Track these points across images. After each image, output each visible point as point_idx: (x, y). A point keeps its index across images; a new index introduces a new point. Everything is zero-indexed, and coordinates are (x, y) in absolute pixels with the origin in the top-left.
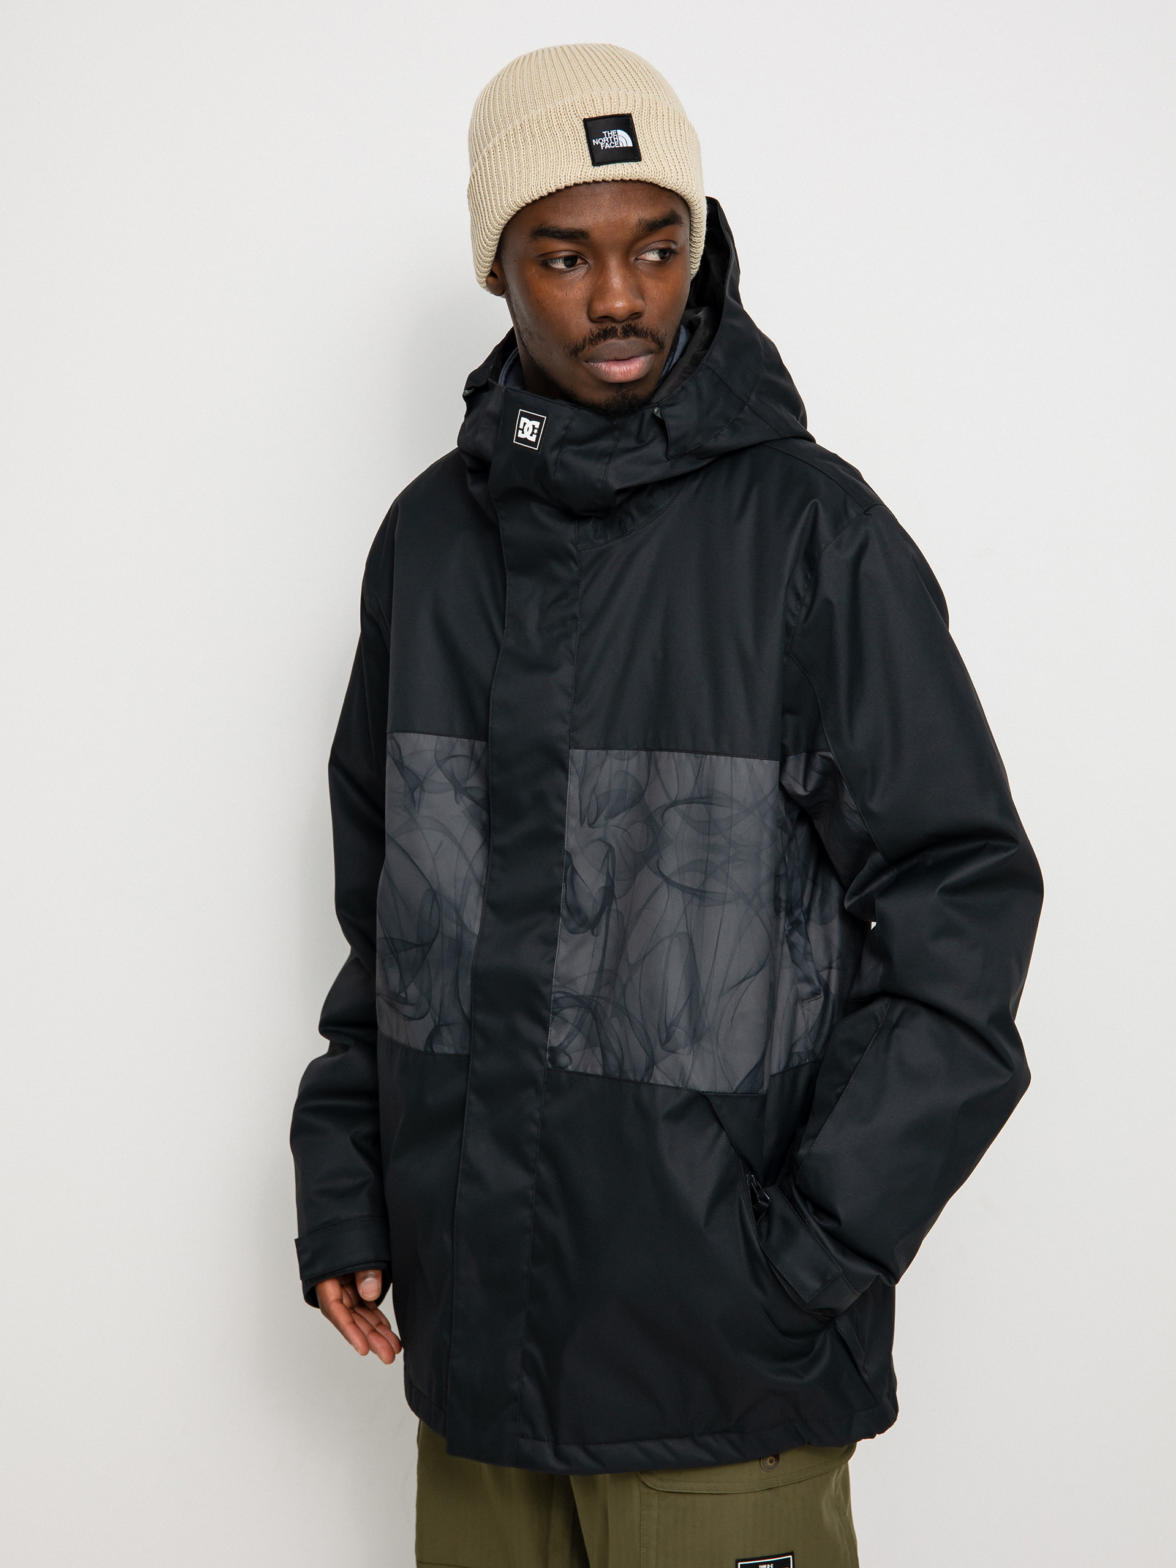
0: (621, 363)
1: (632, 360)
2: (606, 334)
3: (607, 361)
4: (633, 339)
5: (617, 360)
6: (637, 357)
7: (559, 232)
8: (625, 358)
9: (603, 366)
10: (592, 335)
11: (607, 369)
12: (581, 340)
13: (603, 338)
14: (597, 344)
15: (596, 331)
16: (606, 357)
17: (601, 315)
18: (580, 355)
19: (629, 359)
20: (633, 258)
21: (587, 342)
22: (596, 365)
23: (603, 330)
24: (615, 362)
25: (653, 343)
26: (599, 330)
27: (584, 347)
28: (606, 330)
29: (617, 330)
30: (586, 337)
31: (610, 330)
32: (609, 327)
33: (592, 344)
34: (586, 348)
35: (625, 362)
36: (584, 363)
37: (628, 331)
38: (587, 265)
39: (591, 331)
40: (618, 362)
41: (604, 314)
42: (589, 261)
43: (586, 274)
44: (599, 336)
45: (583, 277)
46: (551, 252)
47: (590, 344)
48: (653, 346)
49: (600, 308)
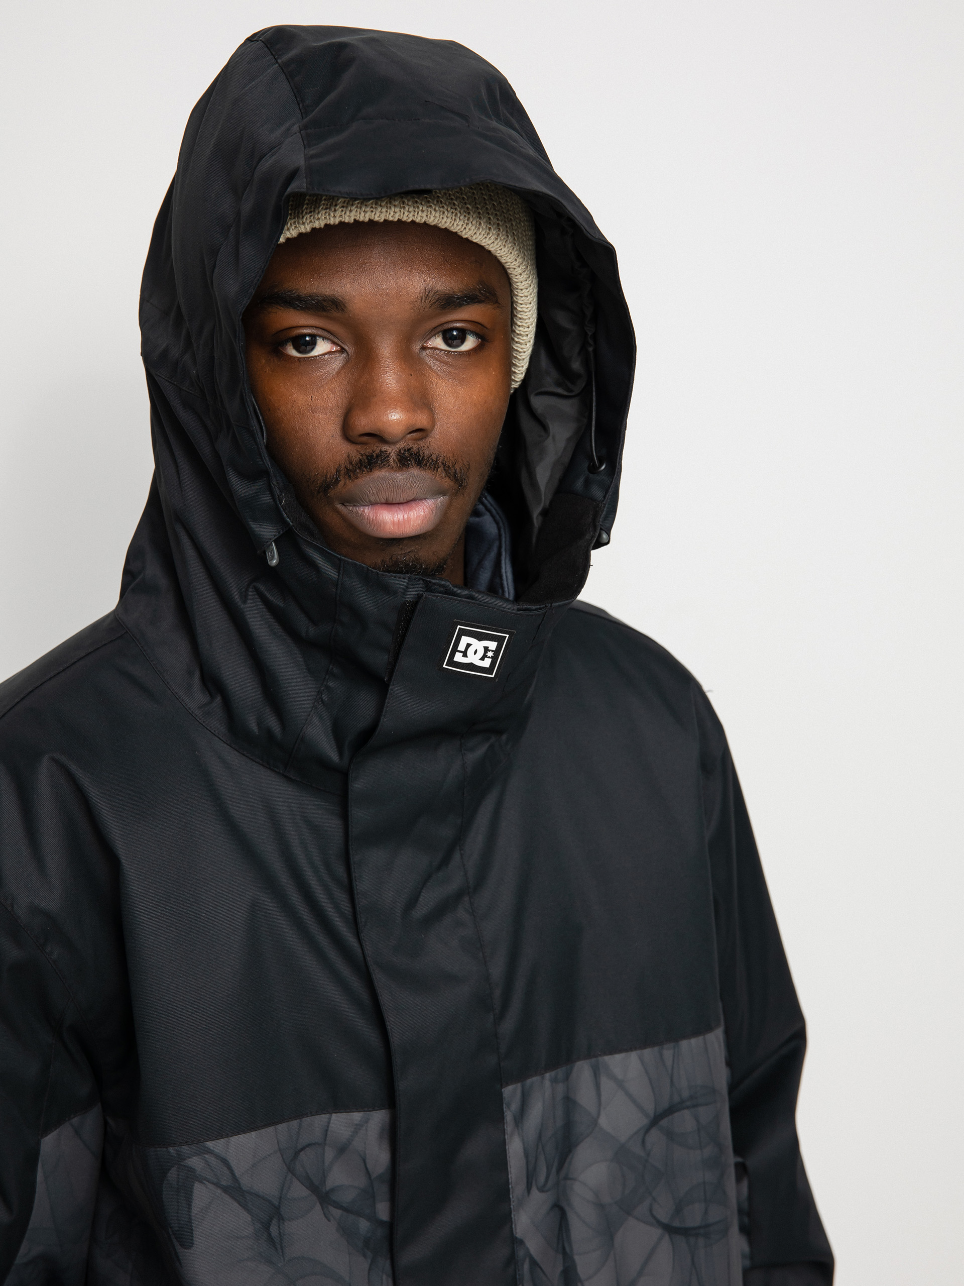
0: (395, 508)
1: (413, 504)
2: (371, 462)
3: (373, 504)
4: (415, 471)
5: (389, 504)
6: (421, 500)
7: (299, 298)
8: (402, 501)
9: (367, 511)
10: (351, 463)
11: (371, 516)
12: (333, 471)
13: (366, 467)
14: (357, 478)
15: (356, 457)
16: (372, 499)
17: (362, 433)
18: (331, 493)
19: (408, 502)
20: (418, 347)
21: (342, 472)
22: (354, 509)
23: (367, 456)
24: (386, 505)
25: (447, 480)
26: (362, 455)
27: (337, 482)
28: (373, 456)
29: (388, 456)
30: (340, 466)
31: (377, 456)
32: (378, 451)
33: (350, 476)
34: (341, 483)
35: (401, 507)
36: (339, 507)
37: (406, 458)
38: (344, 355)
39: (348, 456)
40: (390, 506)
41: (367, 430)
42: (346, 348)
43: (343, 367)
44: (361, 465)
45: (338, 373)
46: (286, 329)
47: (347, 477)
48: (447, 483)
49: (363, 423)
